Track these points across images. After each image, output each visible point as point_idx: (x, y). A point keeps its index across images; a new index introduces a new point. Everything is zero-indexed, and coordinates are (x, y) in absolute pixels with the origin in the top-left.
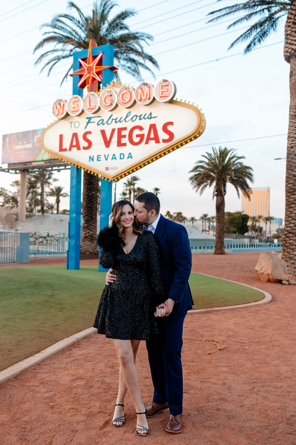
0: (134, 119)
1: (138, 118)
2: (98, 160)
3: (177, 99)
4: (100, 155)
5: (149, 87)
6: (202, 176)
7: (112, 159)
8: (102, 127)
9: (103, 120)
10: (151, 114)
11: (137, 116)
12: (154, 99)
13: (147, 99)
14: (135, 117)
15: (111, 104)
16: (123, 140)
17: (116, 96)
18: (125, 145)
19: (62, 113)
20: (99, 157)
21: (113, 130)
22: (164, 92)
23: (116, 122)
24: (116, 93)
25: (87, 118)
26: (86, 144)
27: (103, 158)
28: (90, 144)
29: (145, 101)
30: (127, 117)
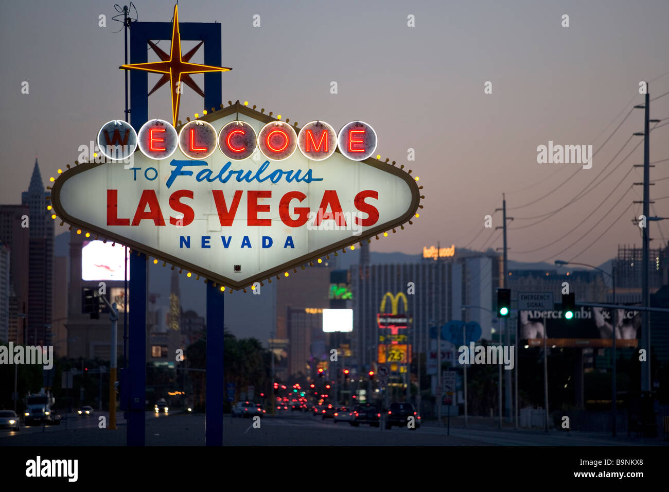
1: (284, 176)
2: (203, 246)
4: (210, 237)
7: (241, 247)
8: (209, 186)
9: (211, 172)
10: (310, 172)
11: (281, 172)
14: (278, 174)
16: (263, 215)
18: (268, 223)
20: (206, 240)
23: (239, 179)
25: (173, 163)
26: (178, 216)
27: (216, 242)
28: (189, 214)
30: (261, 170)
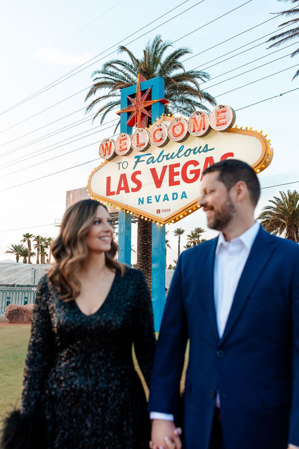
0: (187, 154)
1: (192, 152)
2: (148, 203)
3: (236, 126)
4: (151, 197)
5: (203, 116)
6: (270, 222)
7: (164, 201)
8: (152, 166)
9: (153, 158)
10: (207, 146)
11: (190, 150)
12: (210, 128)
13: (202, 129)
14: (189, 152)
15: (161, 139)
16: (176, 178)
17: (166, 129)
18: (178, 183)
19: (109, 154)
20: (149, 198)
21: (165, 168)
22: (221, 119)
23: (167, 159)
24: (167, 126)
25: (136, 157)
26: (135, 186)
27: (153, 200)
28: (139, 185)
29: (200, 132)
30: (179, 152)
